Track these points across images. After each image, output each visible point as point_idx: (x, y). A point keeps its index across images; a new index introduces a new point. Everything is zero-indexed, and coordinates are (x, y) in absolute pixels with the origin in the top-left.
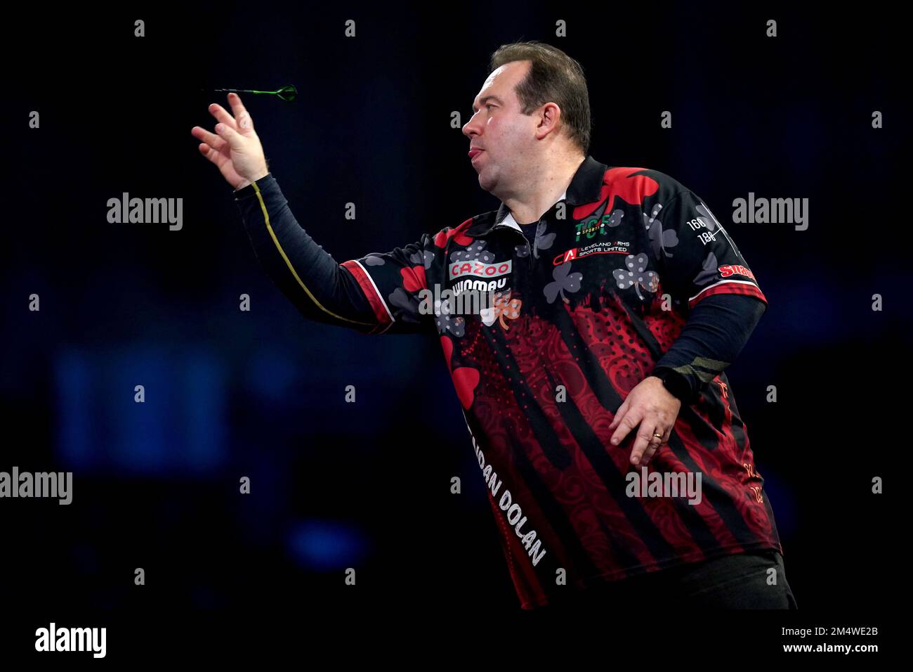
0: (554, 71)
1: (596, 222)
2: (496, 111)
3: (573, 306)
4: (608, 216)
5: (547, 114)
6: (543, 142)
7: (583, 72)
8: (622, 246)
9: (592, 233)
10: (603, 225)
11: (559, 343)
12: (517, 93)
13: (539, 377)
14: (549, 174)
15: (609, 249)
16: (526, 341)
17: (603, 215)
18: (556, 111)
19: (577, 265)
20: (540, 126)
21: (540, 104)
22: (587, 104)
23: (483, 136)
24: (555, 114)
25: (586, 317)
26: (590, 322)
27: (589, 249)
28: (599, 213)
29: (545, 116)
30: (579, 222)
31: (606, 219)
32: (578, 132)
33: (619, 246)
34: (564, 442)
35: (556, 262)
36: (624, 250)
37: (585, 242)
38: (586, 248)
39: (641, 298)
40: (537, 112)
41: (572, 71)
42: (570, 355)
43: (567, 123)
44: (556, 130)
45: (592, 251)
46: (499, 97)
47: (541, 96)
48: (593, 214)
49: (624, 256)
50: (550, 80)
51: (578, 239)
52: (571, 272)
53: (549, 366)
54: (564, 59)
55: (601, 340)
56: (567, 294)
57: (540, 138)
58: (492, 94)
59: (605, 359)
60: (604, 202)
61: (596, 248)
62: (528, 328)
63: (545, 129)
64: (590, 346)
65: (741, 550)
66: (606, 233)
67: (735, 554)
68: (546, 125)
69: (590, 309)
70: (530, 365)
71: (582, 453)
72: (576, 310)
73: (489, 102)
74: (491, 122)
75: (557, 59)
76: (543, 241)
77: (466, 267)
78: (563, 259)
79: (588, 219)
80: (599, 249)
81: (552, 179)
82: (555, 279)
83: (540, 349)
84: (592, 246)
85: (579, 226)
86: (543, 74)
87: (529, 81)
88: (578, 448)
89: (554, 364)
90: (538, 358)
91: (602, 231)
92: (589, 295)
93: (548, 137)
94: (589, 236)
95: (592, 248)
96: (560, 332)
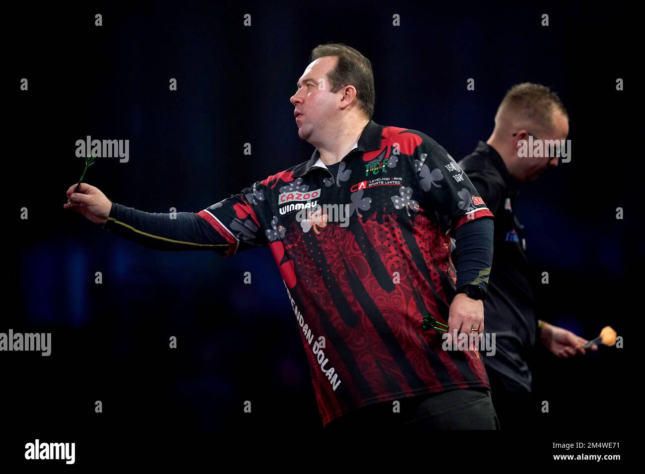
0: (353, 64)
1: (379, 163)
2: (314, 90)
3: (364, 220)
4: (387, 160)
5: (347, 93)
6: (344, 111)
7: (371, 66)
8: (397, 181)
9: (376, 171)
10: (384, 166)
11: (354, 244)
12: (328, 78)
13: (339, 265)
14: (347, 131)
15: (389, 182)
16: (331, 241)
17: (383, 159)
18: (353, 91)
19: (367, 192)
20: (342, 100)
21: (343, 86)
22: (373, 87)
23: (304, 105)
24: (353, 93)
25: (373, 227)
26: (375, 230)
27: (375, 182)
28: (381, 158)
29: (346, 94)
30: (367, 163)
31: (386, 162)
32: (366, 105)
33: (395, 180)
34: (354, 309)
35: (353, 190)
36: (399, 183)
37: (372, 176)
38: (373, 181)
39: (409, 215)
40: (341, 91)
41: (364, 65)
42: (360, 252)
43: (360, 100)
44: (353, 104)
45: (377, 183)
46: (315, 80)
47: (343, 81)
48: (377, 158)
49: (398, 187)
50: (350, 71)
51: (367, 175)
52: (363, 197)
53: (345, 258)
54: (360, 57)
55: (382, 243)
56: (361, 211)
57: (342, 109)
58: (311, 77)
59: (384, 256)
60: (384, 151)
61: (379, 182)
62: (333, 233)
63: (346, 103)
64: (375, 246)
65: (467, 386)
66: (386, 171)
67: (462, 389)
68: (346, 100)
69: (376, 222)
70: (333, 257)
71: (367, 317)
72: (367, 222)
73: (309, 82)
74: (310, 96)
75: (355, 56)
76: (343, 175)
77: (290, 196)
78: (357, 187)
79: (374, 161)
80: (382, 182)
81: (348, 135)
82: (352, 201)
83: (340, 247)
84: (377, 180)
85: (367, 166)
86: (345, 67)
87: (336, 71)
88: (363, 313)
89: (349, 257)
90: (338, 253)
91: (384, 171)
92: (376, 213)
93: (347, 108)
94: (374, 173)
95: (377, 181)
96: (354, 236)
